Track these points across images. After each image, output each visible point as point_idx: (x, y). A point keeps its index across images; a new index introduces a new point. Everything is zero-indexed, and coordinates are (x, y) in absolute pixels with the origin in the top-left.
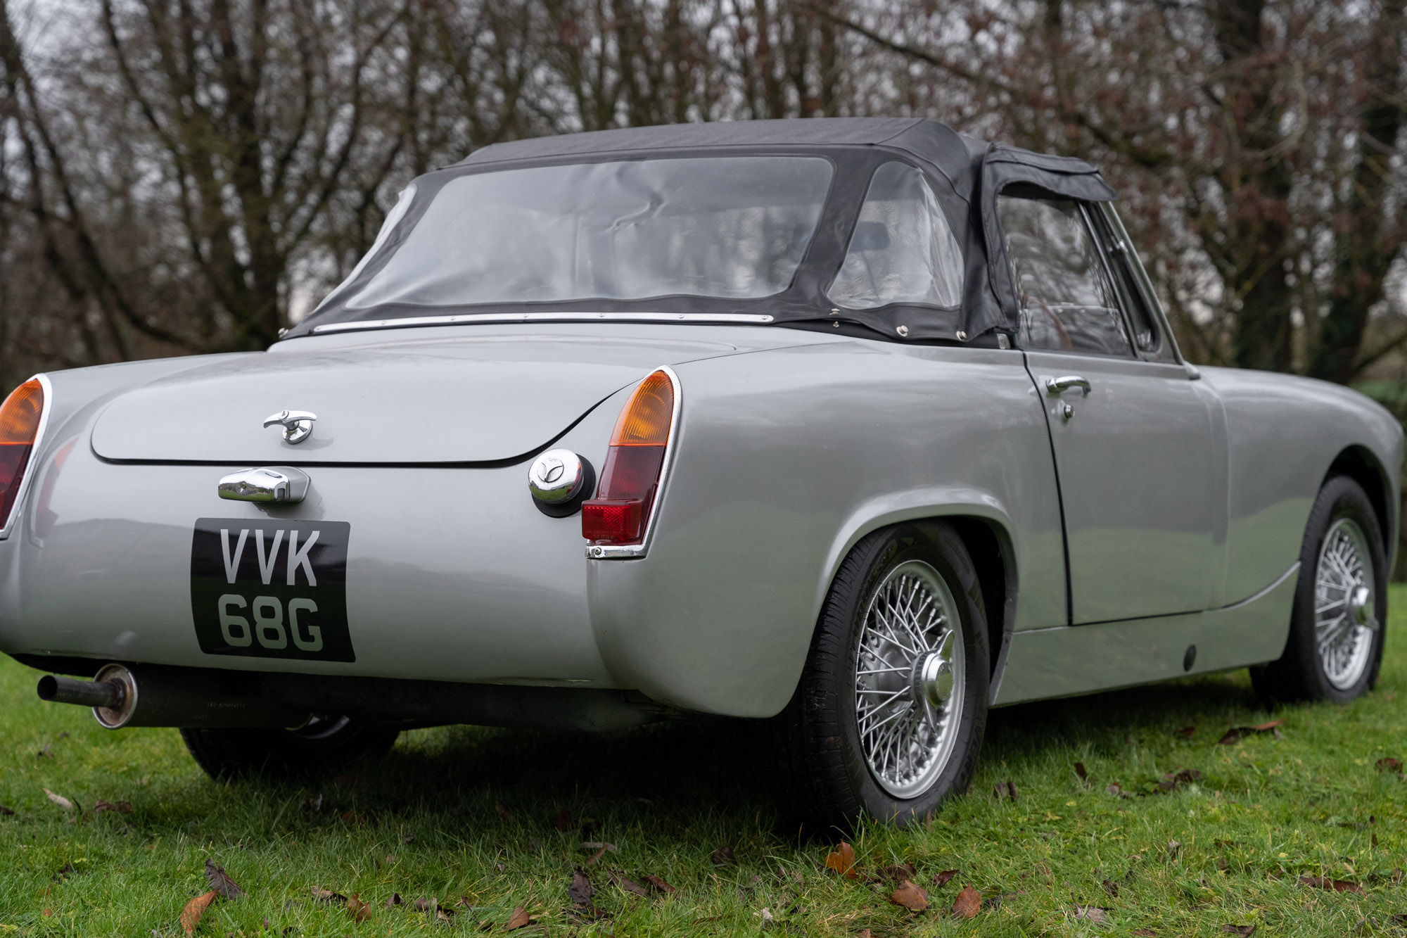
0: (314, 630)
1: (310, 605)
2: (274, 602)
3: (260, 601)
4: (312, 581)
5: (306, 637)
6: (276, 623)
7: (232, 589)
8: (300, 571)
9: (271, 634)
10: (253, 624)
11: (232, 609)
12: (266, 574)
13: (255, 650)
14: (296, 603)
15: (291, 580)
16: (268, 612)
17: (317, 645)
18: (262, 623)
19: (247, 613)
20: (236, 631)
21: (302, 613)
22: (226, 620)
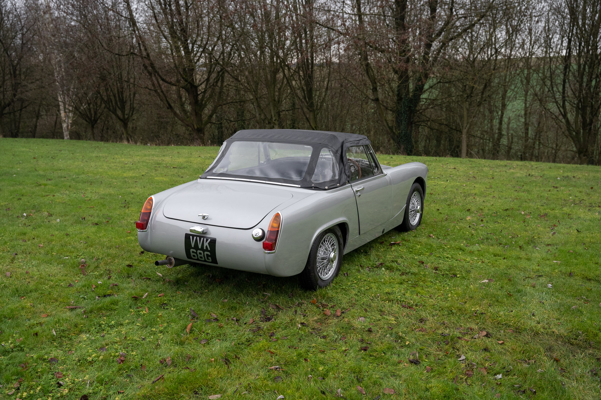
0: (210, 258)
1: (209, 253)
2: (201, 252)
3: (199, 251)
4: (209, 249)
5: (208, 259)
6: (202, 255)
7: (193, 248)
8: (206, 246)
9: (201, 257)
10: (197, 255)
11: (193, 252)
12: (200, 246)
13: (198, 259)
14: (206, 253)
15: (205, 248)
16: (200, 254)
17: (210, 261)
18: (199, 255)
19: (196, 253)
20: (194, 256)
21: (207, 255)
22: (192, 254)
